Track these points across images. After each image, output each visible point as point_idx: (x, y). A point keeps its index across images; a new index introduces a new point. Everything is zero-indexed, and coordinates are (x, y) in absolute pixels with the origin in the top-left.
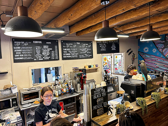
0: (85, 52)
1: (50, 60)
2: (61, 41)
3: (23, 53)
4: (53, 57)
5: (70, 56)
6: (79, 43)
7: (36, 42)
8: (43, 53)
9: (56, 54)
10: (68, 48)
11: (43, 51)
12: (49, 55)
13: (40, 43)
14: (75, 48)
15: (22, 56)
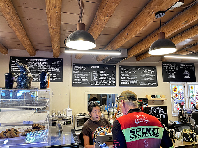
0: (147, 78)
1: (107, 85)
2: (119, 66)
3: (81, 77)
4: (110, 83)
5: (129, 83)
6: (140, 69)
7: (94, 67)
8: (100, 79)
9: (113, 80)
10: (126, 74)
11: (100, 76)
12: (105, 80)
13: (97, 68)
14: (135, 74)
15: (80, 80)
